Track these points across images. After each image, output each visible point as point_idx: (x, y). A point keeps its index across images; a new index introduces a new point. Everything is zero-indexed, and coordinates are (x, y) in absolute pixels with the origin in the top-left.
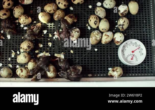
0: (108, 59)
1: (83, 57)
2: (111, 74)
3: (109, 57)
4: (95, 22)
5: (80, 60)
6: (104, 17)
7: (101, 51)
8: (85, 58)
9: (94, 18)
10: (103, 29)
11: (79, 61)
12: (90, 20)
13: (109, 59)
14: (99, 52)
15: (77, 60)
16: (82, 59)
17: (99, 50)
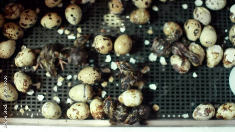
0: (213, 91)
1: (175, 87)
2: (221, 114)
3: (215, 87)
4: (195, 31)
5: (170, 91)
6: (208, 23)
7: (203, 78)
8: (178, 89)
9: (194, 25)
10: (207, 43)
11: (168, 93)
12: (187, 26)
13: (216, 91)
14: (200, 79)
15: (166, 91)
16: (173, 89)
17: (200, 76)
